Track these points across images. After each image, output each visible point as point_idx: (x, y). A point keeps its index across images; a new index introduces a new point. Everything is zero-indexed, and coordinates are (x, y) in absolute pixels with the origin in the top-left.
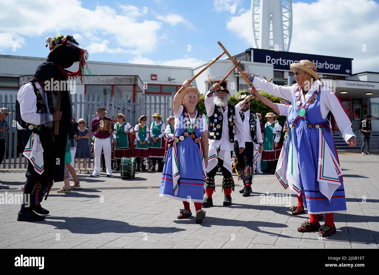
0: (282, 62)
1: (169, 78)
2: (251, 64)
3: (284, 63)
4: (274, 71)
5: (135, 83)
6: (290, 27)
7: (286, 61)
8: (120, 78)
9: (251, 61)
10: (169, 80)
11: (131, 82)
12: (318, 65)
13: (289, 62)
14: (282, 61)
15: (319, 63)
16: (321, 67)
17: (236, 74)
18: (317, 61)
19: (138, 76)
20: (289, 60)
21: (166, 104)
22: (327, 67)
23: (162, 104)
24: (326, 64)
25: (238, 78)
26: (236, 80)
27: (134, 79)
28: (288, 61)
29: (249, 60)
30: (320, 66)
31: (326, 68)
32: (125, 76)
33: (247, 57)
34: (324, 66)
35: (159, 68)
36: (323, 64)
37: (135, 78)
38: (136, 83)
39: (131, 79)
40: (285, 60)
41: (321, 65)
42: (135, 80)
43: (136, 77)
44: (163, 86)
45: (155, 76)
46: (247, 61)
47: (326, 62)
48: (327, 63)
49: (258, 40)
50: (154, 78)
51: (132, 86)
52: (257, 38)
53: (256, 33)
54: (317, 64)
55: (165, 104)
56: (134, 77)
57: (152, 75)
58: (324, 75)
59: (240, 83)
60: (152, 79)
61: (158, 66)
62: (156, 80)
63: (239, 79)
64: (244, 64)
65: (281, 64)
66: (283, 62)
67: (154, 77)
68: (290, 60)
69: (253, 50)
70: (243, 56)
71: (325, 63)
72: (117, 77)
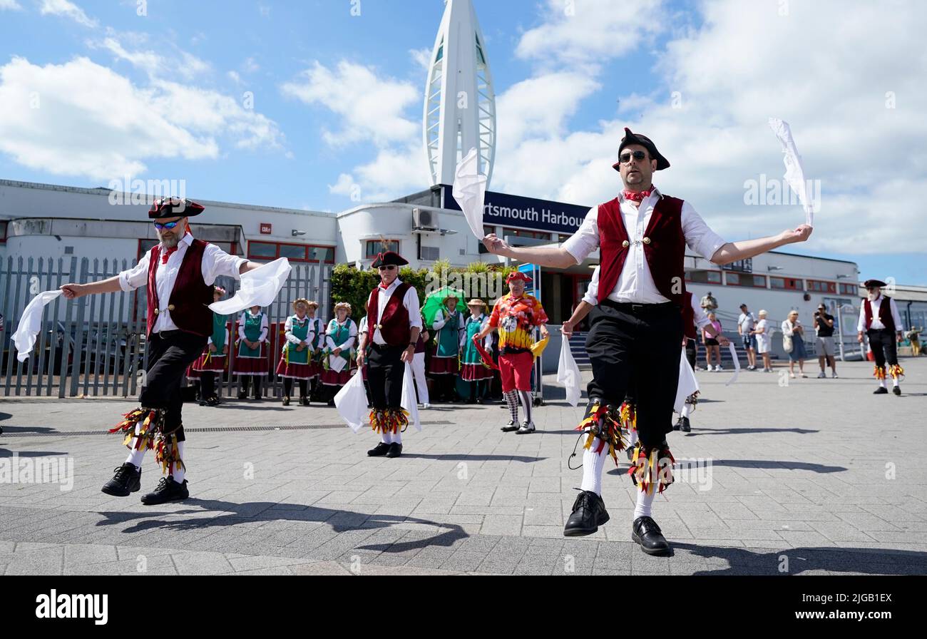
0: (492, 211)
1: (293, 231)
2: (441, 212)
3: (496, 213)
4: (484, 226)
5: (235, 238)
6: (492, 144)
7: (499, 210)
8: (208, 230)
9: (440, 207)
10: (293, 235)
11: (228, 237)
12: (551, 217)
13: (503, 211)
14: (492, 209)
15: (553, 215)
16: (555, 222)
17: (416, 229)
18: (549, 211)
19: (241, 226)
20: (504, 208)
21: (309, 281)
22: (565, 221)
23: (302, 280)
24: (564, 217)
25: (419, 235)
26: (415, 239)
27: (234, 231)
28: (501, 209)
29: (437, 205)
30: (554, 220)
31: (563, 223)
32: (216, 225)
33: (432, 199)
34: (561, 219)
35: (276, 212)
36: (559, 217)
37: (236, 229)
38: (237, 239)
39: (228, 232)
40: (497, 207)
41: (555, 218)
42: (235, 234)
43: (238, 229)
44: (281, 246)
45: (269, 226)
46: (432, 206)
47: (563, 213)
48: (565, 215)
49: (436, 163)
50: (265, 229)
51: (230, 244)
52: (434, 161)
53: (432, 151)
54: (549, 216)
55: (307, 281)
56: (233, 227)
57: (263, 225)
58: (560, 235)
59: (423, 244)
60: (262, 232)
61: (273, 208)
62: (270, 233)
63: (421, 237)
64: (431, 212)
65: (491, 214)
66: (495, 210)
67: (265, 227)
68: (506, 207)
69: (444, 188)
70: (425, 197)
71: (561, 214)
72: (202, 226)
